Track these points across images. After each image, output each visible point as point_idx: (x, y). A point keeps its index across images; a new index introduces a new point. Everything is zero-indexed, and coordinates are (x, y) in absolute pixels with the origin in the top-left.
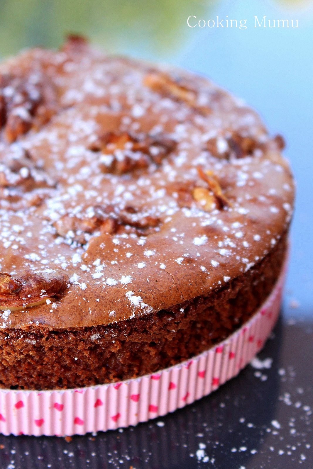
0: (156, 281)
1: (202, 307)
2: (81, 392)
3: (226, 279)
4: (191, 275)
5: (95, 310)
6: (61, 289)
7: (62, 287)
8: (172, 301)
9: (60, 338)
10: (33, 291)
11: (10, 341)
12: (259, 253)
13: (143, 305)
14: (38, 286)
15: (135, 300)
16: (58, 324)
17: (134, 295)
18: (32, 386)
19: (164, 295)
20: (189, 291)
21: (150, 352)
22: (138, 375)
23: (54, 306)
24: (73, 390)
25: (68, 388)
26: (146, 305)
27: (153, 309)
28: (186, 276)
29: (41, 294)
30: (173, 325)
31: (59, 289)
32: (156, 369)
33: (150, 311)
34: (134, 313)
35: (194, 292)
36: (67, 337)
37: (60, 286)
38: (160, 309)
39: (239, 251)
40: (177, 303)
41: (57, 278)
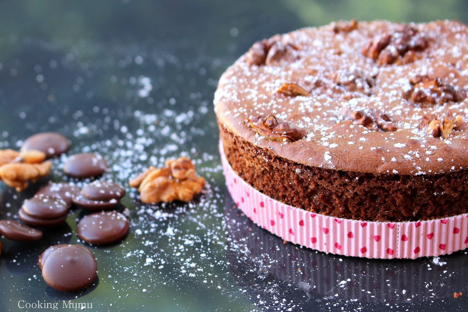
0: (349, 153)
1: (373, 184)
2: (292, 209)
3: (395, 172)
4: (371, 159)
5: (303, 153)
6: (298, 137)
7: (299, 136)
8: (349, 167)
9: (280, 163)
10: (279, 130)
11: (258, 155)
12: (432, 168)
13: (330, 162)
14: (283, 128)
15: (327, 157)
16: (280, 153)
17: (329, 155)
18: (269, 194)
19: (346, 162)
20: (363, 167)
21: (336, 200)
22: (328, 214)
23: (285, 143)
24: (288, 206)
25: (286, 203)
26: (332, 163)
27: (335, 167)
28: (368, 158)
29: (283, 134)
30: (350, 186)
31: (296, 136)
32: (341, 216)
33: (333, 167)
34: (322, 164)
35: (366, 169)
36: (284, 164)
37: (298, 135)
38: (340, 170)
39: (420, 161)
40: (352, 171)
41: (297, 129)
